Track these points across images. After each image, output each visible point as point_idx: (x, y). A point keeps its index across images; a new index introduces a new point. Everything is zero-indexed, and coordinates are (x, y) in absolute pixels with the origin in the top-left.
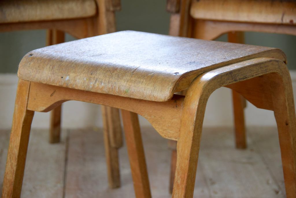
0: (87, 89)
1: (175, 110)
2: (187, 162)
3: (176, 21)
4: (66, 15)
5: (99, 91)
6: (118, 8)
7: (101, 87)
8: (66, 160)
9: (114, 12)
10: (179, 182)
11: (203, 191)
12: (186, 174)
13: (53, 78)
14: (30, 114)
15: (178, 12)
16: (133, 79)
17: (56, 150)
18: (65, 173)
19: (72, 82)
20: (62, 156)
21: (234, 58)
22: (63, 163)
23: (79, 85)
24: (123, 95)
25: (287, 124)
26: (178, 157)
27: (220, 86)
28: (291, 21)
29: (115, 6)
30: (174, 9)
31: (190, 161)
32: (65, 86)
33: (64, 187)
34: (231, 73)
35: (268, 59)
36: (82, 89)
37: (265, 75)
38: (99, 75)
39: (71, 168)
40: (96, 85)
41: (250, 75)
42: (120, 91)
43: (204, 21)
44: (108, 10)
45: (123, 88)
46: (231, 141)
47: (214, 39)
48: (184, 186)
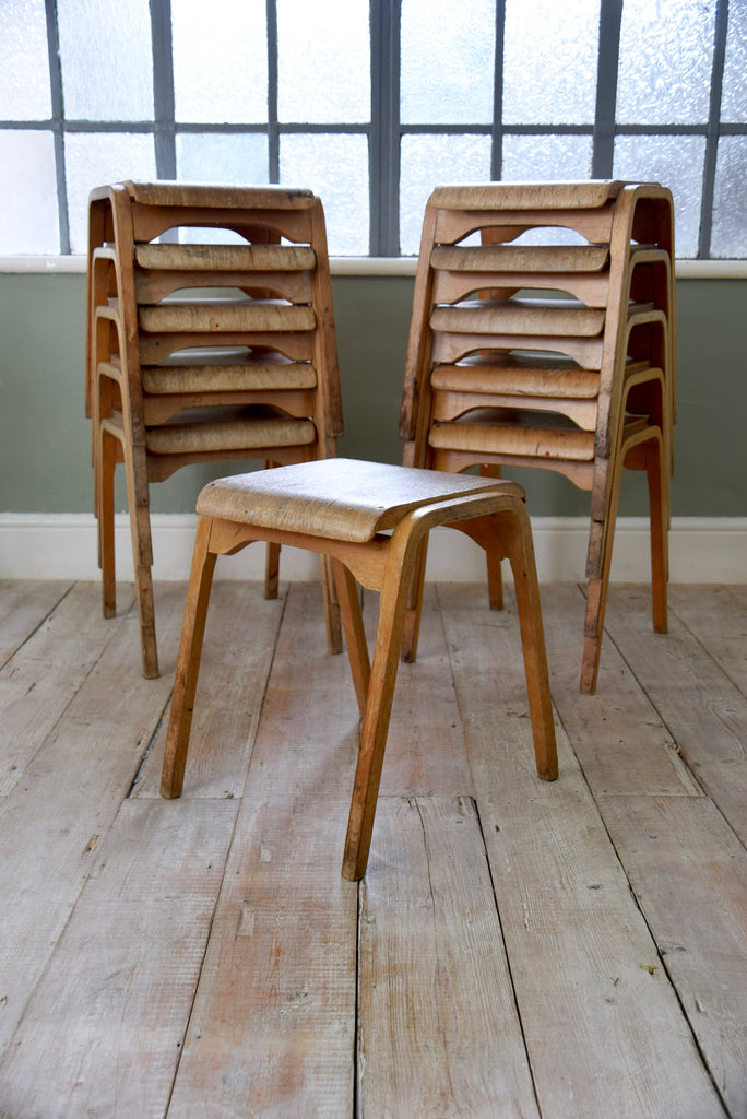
0: (274, 526)
1: (379, 553)
2: (391, 618)
3: (410, 450)
4: (278, 442)
5: (288, 529)
6: (341, 434)
7: (290, 523)
8: (282, 619)
9: (335, 438)
10: (382, 643)
11: (442, 660)
12: (390, 634)
13: (236, 512)
14: (212, 558)
15: (412, 439)
16: (329, 514)
17: (272, 607)
18: (278, 634)
19: (257, 518)
20: (278, 615)
21: (457, 491)
22: (277, 623)
23: (265, 522)
24: (316, 534)
25: (525, 575)
26: (381, 613)
27: (436, 525)
28: (548, 453)
29: (336, 431)
30: (407, 436)
31: (395, 616)
32: (249, 522)
33: (275, 651)
34: (450, 508)
35: (500, 494)
36: (268, 526)
37: (499, 513)
38: (289, 509)
39: (285, 629)
40: (285, 522)
41: (475, 513)
42: (312, 529)
43: (447, 451)
44: (328, 437)
45: (316, 526)
46: (485, 602)
47: (459, 472)
48: (387, 648)
